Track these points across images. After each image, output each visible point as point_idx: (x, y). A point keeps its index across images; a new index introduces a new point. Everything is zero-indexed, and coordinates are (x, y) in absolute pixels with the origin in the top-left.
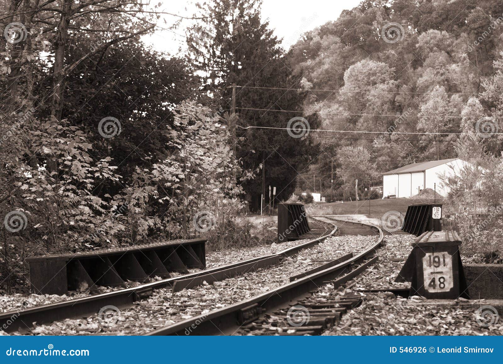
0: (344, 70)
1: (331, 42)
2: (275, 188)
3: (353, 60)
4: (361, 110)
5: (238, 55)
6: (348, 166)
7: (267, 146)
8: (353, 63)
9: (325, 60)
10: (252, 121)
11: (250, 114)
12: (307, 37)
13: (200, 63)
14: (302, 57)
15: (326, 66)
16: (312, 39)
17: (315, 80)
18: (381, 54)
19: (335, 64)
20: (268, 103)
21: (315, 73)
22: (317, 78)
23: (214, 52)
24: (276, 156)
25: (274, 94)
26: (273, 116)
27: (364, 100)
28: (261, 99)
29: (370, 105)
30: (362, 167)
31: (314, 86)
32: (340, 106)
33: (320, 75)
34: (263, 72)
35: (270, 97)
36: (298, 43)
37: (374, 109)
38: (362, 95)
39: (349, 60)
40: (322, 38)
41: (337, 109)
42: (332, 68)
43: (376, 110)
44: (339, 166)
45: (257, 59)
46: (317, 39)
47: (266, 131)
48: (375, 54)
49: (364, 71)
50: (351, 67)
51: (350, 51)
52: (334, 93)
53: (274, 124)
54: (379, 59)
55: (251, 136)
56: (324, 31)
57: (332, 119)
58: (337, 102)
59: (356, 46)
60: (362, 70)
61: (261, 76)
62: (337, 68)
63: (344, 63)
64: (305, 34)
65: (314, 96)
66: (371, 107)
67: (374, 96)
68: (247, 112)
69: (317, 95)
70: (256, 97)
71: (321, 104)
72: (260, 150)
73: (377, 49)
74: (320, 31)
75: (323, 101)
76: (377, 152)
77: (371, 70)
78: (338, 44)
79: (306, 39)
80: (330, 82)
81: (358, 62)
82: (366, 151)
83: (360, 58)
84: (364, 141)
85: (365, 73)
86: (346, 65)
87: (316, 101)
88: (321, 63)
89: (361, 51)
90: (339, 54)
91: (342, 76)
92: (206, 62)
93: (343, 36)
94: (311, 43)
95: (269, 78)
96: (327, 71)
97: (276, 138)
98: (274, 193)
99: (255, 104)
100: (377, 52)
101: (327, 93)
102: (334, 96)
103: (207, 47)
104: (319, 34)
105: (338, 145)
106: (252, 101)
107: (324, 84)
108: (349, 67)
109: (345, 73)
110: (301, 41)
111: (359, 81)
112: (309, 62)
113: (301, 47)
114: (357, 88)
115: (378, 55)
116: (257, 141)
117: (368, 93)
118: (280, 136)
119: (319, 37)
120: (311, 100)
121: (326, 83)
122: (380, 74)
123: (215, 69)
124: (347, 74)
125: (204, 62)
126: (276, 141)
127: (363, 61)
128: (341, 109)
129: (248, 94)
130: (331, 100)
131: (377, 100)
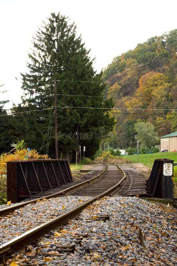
0: (139, 78)
1: (131, 62)
2: (84, 147)
3: (144, 72)
4: (149, 101)
5: (61, 61)
6: (141, 133)
7: (79, 120)
8: (144, 74)
9: (128, 72)
10: (70, 103)
11: (68, 99)
12: (118, 60)
13: (36, 67)
14: (115, 71)
15: (129, 76)
16: (120, 61)
17: (123, 84)
18: (160, 69)
19: (134, 75)
20: (80, 92)
21: (122, 80)
22: (124, 83)
23: (45, 60)
24: (86, 126)
25: (83, 86)
26: (84, 100)
27: (150, 95)
28: (75, 89)
29: (154, 98)
30: (150, 134)
31: (122, 88)
32: (137, 99)
33: (125, 81)
34: (77, 72)
35: (81, 88)
36: (112, 63)
37: (156, 100)
38: (150, 92)
39: (142, 72)
40: (126, 60)
41: (135, 101)
42: (132, 77)
43: (158, 101)
44: (136, 133)
45: (72, 64)
46: (123, 61)
47: (78, 110)
48: (156, 69)
49: (151, 78)
50: (143, 76)
51: (142, 67)
52: (134, 92)
53: (84, 105)
54: (159, 71)
55: (69, 113)
56: (127, 56)
57: (132, 107)
58: (135, 97)
59: (145, 64)
60: (149, 78)
61: (75, 75)
62: (135, 77)
63: (139, 74)
64: (117, 58)
65: (122, 93)
66: (154, 99)
67: (156, 93)
68: (66, 98)
69: (124, 93)
70: (72, 88)
71: (126, 98)
72: (75, 122)
73: (158, 66)
74: (125, 56)
75: (127, 96)
76: (158, 125)
77: (155, 77)
78: (136, 63)
79: (117, 61)
80: (131, 85)
81: (147, 73)
82: (152, 125)
83: (148, 71)
84: (150, 119)
85: (151, 79)
86: (140, 75)
87: (123, 96)
88: (125, 74)
89: (149, 67)
90: (136, 69)
91: (138, 81)
92: (41, 66)
93: (138, 58)
94: (120, 63)
95: (80, 76)
96: (129, 79)
97: (85, 114)
98: (84, 150)
99: (71, 93)
100: (158, 67)
101: (129, 91)
102: (133, 93)
103: (40, 57)
104: (125, 58)
105: (136, 122)
106: (70, 91)
107: (128, 87)
108: (142, 76)
109: (140, 80)
110: (114, 62)
111: (148, 84)
112: (119, 74)
113: (114, 65)
114: (147, 88)
115: (158, 69)
116: (73, 117)
117: (153, 91)
118: (87, 113)
119: (125, 59)
120: (120, 96)
121: (129, 86)
122: (160, 80)
123: (46, 71)
124: (141, 80)
125: (39, 66)
126: (85, 117)
127: (150, 73)
128: (137, 100)
129: (67, 86)
130: (132, 96)
131: (158, 95)
